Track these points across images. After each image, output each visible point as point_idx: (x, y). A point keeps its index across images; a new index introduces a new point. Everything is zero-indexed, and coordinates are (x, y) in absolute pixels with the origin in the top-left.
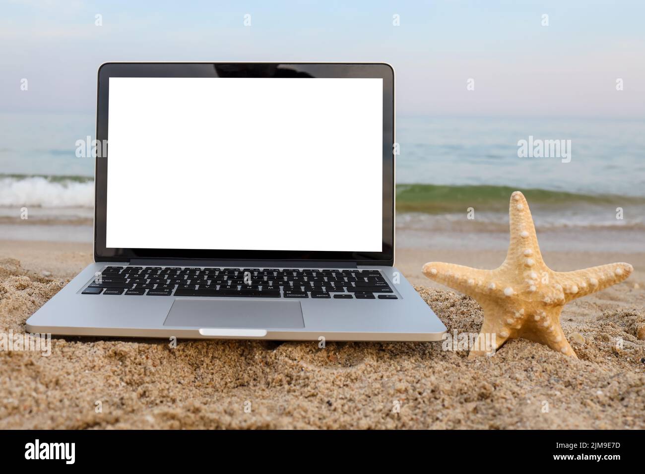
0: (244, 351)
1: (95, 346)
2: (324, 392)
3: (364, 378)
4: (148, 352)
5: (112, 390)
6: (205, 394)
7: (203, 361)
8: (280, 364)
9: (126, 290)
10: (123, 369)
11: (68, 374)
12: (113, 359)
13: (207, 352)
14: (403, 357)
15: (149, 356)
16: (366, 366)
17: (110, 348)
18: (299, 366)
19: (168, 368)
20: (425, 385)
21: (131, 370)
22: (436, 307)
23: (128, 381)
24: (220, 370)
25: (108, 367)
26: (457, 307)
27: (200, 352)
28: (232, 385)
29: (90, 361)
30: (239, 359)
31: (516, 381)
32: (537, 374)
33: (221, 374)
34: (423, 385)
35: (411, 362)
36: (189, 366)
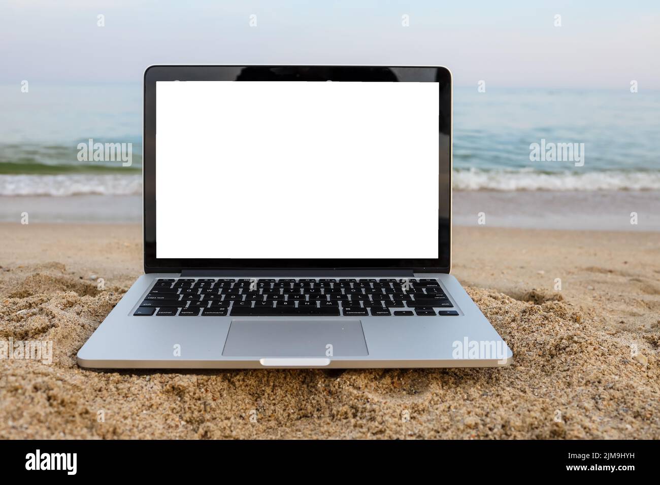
0: (305, 378)
1: (152, 380)
2: (392, 428)
3: (431, 409)
4: (208, 384)
5: (172, 432)
6: (268, 428)
7: (264, 391)
8: (345, 395)
9: (180, 309)
10: (182, 406)
11: (125, 418)
12: (171, 394)
13: (267, 380)
14: (468, 382)
15: (208, 389)
16: (433, 395)
17: (167, 382)
18: (364, 397)
19: (228, 401)
20: (495, 419)
21: (191, 406)
22: (496, 321)
23: (188, 419)
24: (282, 401)
25: (166, 405)
26: (518, 322)
27: (260, 381)
28: (295, 416)
29: (147, 399)
30: (300, 387)
31: (584, 411)
32: (605, 403)
33: (283, 405)
34: (493, 420)
35: (477, 389)
36: (250, 396)
